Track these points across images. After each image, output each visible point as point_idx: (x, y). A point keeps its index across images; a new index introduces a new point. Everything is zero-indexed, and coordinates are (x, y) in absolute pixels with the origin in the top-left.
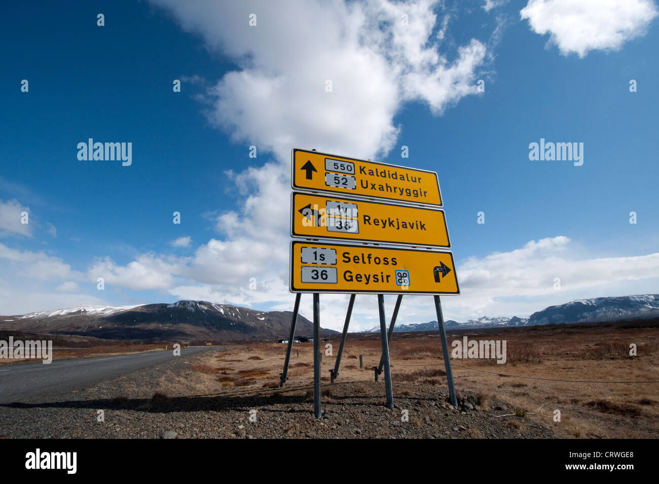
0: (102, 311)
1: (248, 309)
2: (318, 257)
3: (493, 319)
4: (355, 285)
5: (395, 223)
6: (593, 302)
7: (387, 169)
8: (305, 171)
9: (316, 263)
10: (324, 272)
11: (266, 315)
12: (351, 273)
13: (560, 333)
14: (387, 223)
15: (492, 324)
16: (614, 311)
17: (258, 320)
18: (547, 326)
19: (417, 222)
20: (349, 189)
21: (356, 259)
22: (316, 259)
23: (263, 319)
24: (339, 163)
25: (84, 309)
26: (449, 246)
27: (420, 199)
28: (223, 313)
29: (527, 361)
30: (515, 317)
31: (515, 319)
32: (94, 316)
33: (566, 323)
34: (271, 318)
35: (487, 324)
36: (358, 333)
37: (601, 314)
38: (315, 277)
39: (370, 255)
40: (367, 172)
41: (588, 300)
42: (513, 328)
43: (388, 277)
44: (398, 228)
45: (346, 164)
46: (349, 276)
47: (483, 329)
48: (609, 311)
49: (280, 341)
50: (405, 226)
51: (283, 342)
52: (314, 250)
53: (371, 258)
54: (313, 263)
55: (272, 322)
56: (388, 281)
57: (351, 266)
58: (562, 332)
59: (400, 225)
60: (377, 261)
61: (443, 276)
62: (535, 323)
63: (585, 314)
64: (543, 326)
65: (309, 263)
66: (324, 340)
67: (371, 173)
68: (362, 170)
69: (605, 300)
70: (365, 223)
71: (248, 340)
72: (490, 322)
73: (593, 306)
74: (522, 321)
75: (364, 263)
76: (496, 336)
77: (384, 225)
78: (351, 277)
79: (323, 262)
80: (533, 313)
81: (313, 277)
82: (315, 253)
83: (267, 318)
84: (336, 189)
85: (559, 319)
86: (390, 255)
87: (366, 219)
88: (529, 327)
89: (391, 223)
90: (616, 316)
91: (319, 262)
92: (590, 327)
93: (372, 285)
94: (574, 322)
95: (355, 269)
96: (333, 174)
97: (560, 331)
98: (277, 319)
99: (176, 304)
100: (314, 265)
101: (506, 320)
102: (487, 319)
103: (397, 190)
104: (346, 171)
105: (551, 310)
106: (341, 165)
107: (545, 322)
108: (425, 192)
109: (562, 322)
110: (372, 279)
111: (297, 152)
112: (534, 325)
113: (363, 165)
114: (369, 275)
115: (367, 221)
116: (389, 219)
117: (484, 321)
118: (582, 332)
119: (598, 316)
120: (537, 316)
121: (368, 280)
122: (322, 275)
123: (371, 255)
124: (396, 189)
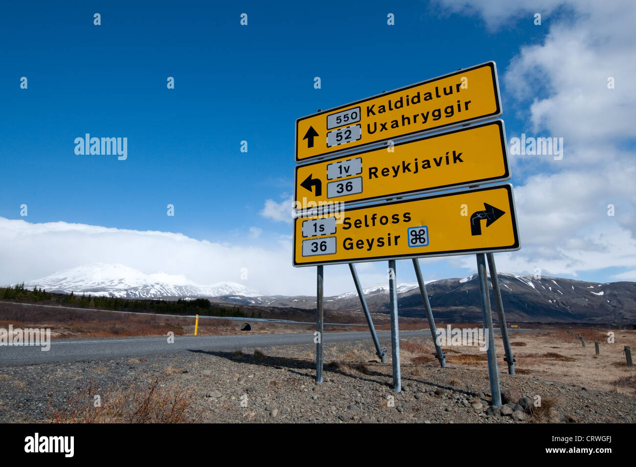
1: (571, 280)
2: (318, 229)
4: (355, 253)
5: (412, 166)
7: (406, 93)
8: (307, 140)
9: (316, 235)
10: (323, 244)
11: (605, 287)
12: (351, 240)
14: (401, 169)
17: (593, 296)
19: (447, 153)
20: (353, 141)
21: (358, 223)
22: (316, 231)
23: (601, 294)
26: (506, 176)
28: (534, 287)
34: (615, 292)
38: (315, 249)
39: (374, 215)
40: (377, 110)
43: (397, 238)
44: (416, 171)
45: (350, 113)
46: (349, 244)
50: (426, 165)
52: (314, 222)
53: (376, 218)
54: (313, 236)
55: (618, 298)
56: (396, 244)
57: (352, 232)
59: (420, 165)
60: (384, 221)
61: (489, 224)
65: (310, 236)
67: (382, 109)
68: (370, 111)
70: (370, 178)
75: (367, 226)
77: (396, 172)
78: (352, 244)
79: (323, 233)
81: (313, 250)
82: (315, 225)
83: (608, 291)
84: (340, 148)
87: (373, 172)
89: (406, 168)
91: (319, 233)
93: (376, 251)
95: (357, 234)
96: (335, 131)
98: (628, 292)
100: (314, 237)
104: (350, 121)
106: (345, 116)
110: (376, 243)
111: (299, 123)
113: (371, 104)
114: (373, 240)
115: (373, 175)
116: (404, 162)
121: (371, 245)
122: (321, 246)
123: (376, 215)
124: (417, 118)
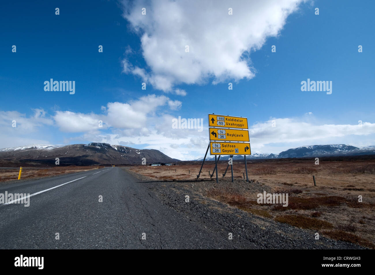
0: (46, 147)
3: (260, 155)
5: (235, 135)
6: (312, 147)
7: (233, 118)
8: (212, 121)
11: (141, 151)
13: (292, 162)
14: (233, 135)
15: (260, 157)
16: (321, 152)
17: (137, 154)
18: (287, 159)
19: (241, 134)
20: (223, 125)
21: (225, 146)
23: (139, 153)
24: (221, 117)
25: (35, 146)
26: (249, 141)
27: (242, 127)
28: (117, 150)
29: (271, 174)
30: (272, 154)
31: (272, 155)
32: (41, 150)
33: (297, 157)
34: (144, 153)
35: (257, 157)
36: (191, 161)
37: (315, 153)
40: (228, 120)
41: (309, 146)
42: (270, 159)
43: (233, 150)
44: (236, 137)
45: (222, 118)
47: (255, 159)
48: (319, 152)
49: (151, 165)
50: (238, 136)
51: (152, 165)
55: (144, 154)
57: (224, 148)
58: (293, 162)
60: (230, 146)
61: (247, 150)
62: (282, 157)
63: (307, 153)
64: (284, 159)
66: (174, 164)
67: (229, 120)
68: (226, 119)
69: (318, 147)
71: (132, 164)
72: (259, 156)
73: (311, 149)
74: (275, 156)
75: (227, 147)
76: (261, 163)
80: (281, 152)
83: (142, 152)
84: (220, 126)
85: (294, 155)
86: (234, 144)
87: (228, 135)
88: (278, 159)
90: (322, 154)
91: (217, 147)
92: (308, 160)
94: (301, 157)
95: (225, 149)
96: (219, 121)
97: (293, 161)
98: (147, 153)
99: (89, 144)
101: (267, 155)
102: (258, 155)
103: (236, 125)
104: (222, 120)
105: (290, 151)
106: (221, 118)
107: (286, 156)
108: (244, 125)
109: (294, 157)
111: (210, 115)
112: (280, 158)
113: (227, 117)
117: (256, 156)
118: (303, 162)
119: (313, 154)
120: (283, 153)
123: (229, 144)
